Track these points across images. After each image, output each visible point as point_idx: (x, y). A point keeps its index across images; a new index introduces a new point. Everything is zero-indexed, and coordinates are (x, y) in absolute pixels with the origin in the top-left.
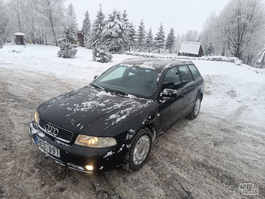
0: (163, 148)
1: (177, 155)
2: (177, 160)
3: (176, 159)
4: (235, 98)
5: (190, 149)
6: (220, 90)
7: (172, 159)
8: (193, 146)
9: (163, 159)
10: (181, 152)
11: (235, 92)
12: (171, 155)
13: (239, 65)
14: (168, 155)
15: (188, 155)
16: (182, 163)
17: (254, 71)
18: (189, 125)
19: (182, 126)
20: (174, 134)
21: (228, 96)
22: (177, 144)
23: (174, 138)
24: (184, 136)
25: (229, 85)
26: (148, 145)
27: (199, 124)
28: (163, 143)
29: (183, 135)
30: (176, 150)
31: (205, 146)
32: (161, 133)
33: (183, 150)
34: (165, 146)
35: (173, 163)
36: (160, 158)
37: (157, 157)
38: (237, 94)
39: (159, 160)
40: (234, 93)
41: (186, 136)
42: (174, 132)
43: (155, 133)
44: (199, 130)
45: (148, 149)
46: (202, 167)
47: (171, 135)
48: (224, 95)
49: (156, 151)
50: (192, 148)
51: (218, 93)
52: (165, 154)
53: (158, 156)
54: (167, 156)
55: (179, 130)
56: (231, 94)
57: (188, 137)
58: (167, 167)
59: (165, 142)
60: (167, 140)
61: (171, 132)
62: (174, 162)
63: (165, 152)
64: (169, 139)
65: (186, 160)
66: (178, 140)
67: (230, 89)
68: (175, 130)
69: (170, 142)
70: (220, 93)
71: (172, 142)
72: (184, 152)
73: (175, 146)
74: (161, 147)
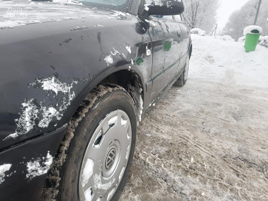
0: (154, 138)
1: (187, 147)
2: (192, 160)
3: (189, 158)
4: (213, 63)
5: (203, 131)
6: (196, 55)
7: (181, 159)
8: (204, 124)
9: (162, 165)
10: (192, 139)
11: (212, 57)
12: (176, 151)
13: (203, 35)
14: (170, 151)
15: (209, 145)
16: (207, 166)
17: (221, 39)
18: (179, 94)
19: (171, 96)
20: (165, 109)
21: (207, 62)
22: (176, 125)
23: (167, 115)
24: (181, 111)
25: (204, 50)
26: (128, 137)
27: (193, 91)
28: (150, 128)
29: (179, 109)
30: (181, 137)
31: (224, 122)
32: (150, 105)
33: (192, 136)
34: (157, 131)
35: (187, 171)
36: (156, 162)
37: (147, 161)
38: (215, 59)
39: (154, 168)
40: (212, 59)
41: (183, 110)
42: (163, 106)
43: (141, 102)
44: (199, 100)
45: (129, 148)
46: (248, 168)
47: (160, 112)
48: (202, 61)
49: (142, 146)
50: (205, 130)
51: (195, 58)
52: (163, 150)
53: (150, 157)
54: (168, 155)
55: (169, 103)
56: (209, 59)
57: (188, 111)
58: (180, 185)
59: (153, 125)
60: (156, 120)
61: (157, 106)
62: (188, 166)
63: (162, 145)
64: (159, 117)
65: (210, 156)
66: (175, 119)
67: (207, 54)
68: (163, 103)
69: (163, 122)
70: (198, 58)
71: (166, 123)
72: (197, 140)
73: (174, 129)
74: (149, 135)
